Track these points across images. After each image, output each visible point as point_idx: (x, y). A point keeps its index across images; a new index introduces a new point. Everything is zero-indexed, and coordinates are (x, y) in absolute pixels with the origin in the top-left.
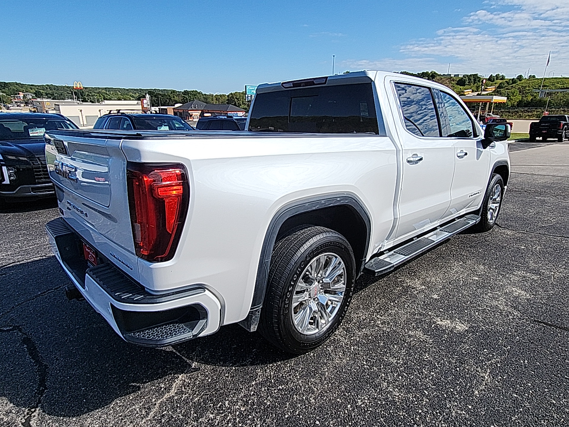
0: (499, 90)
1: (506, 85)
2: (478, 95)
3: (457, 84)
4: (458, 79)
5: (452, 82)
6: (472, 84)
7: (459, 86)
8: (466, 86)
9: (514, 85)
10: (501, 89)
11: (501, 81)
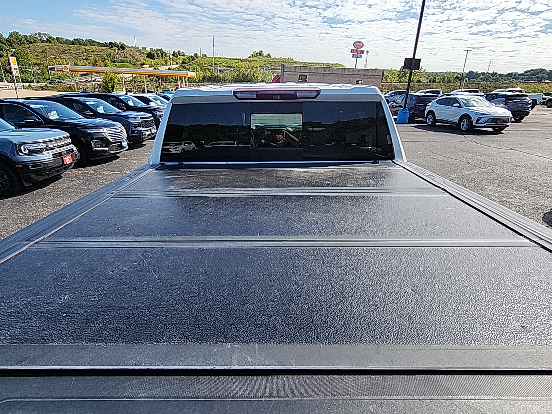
0: (184, 65)
1: (188, 61)
2: (169, 69)
3: (147, 57)
4: (147, 53)
5: (143, 55)
6: (161, 59)
7: (149, 59)
8: (156, 59)
9: (194, 61)
10: (186, 65)
11: (183, 57)
